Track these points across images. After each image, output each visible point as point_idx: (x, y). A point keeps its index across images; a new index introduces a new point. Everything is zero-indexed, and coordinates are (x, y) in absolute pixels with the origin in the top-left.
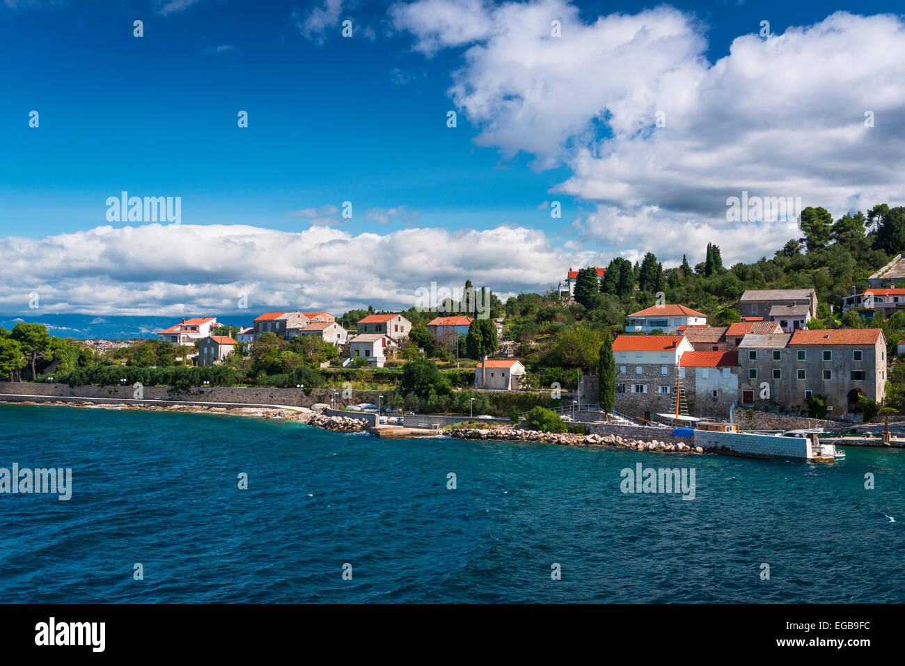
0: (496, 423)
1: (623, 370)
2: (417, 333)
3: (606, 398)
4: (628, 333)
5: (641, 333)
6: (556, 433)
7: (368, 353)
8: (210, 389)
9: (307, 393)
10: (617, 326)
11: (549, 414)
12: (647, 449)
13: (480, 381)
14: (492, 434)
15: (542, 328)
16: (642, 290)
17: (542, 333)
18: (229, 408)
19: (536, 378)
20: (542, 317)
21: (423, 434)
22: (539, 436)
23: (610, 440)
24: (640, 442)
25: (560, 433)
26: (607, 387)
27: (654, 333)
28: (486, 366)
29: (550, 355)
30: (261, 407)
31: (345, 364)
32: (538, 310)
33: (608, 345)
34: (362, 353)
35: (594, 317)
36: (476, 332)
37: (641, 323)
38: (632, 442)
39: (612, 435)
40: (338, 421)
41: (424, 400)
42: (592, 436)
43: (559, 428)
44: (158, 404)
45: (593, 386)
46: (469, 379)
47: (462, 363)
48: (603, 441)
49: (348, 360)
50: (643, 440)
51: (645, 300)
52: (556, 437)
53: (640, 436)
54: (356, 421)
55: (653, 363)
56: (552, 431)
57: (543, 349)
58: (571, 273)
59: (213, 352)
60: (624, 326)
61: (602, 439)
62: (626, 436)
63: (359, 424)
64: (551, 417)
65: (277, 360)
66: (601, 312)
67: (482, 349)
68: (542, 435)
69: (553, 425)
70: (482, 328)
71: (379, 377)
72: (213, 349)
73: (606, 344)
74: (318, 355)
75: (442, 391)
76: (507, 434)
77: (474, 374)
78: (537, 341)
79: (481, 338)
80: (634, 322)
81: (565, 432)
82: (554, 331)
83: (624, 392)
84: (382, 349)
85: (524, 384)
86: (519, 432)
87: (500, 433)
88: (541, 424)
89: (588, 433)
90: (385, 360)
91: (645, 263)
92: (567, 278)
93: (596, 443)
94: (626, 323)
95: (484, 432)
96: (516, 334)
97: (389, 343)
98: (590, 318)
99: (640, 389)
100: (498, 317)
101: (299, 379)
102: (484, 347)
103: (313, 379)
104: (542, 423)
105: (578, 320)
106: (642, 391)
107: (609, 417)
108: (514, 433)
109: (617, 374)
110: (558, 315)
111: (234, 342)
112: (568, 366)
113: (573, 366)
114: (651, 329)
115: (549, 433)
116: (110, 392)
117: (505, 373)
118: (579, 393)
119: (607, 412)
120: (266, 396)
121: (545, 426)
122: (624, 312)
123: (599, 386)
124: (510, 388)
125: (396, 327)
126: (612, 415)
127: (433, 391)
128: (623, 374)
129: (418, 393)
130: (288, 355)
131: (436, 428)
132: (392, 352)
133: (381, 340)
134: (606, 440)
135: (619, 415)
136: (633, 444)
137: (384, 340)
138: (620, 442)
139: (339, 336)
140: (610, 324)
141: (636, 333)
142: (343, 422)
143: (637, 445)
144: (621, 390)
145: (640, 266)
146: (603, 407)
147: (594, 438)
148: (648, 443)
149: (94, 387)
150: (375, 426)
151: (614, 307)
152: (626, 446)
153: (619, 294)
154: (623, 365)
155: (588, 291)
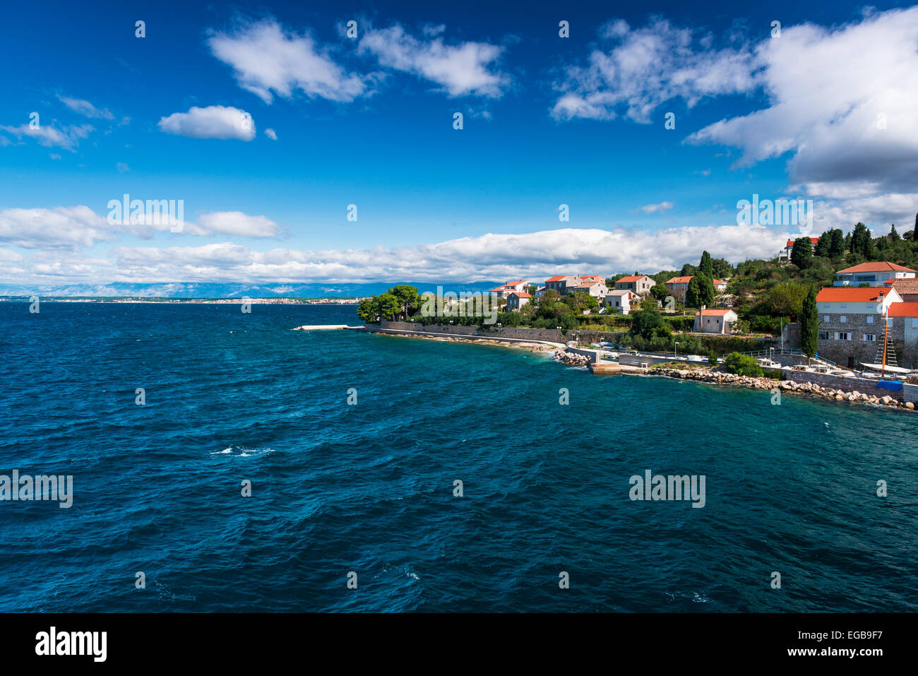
0: (697, 365)
1: (827, 319)
2: (656, 289)
3: (807, 344)
4: (836, 287)
5: (849, 286)
6: (752, 377)
7: (618, 304)
8: (502, 329)
9: (564, 333)
10: (826, 281)
11: (745, 358)
12: (846, 400)
13: (698, 326)
14: (691, 374)
15: (760, 284)
16: (852, 253)
17: (759, 288)
18: (512, 342)
19: (747, 324)
20: (760, 276)
21: (631, 372)
22: (734, 379)
23: (806, 388)
24: (839, 392)
25: (756, 377)
26: (808, 334)
27: (861, 286)
28: (702, 314)
29: (760, 306)
30: (532, 342)
31: (600, 312)
32: (757, 271)
33: (811, 297)
34: (614, 304)
35: (807, 275)
36: (694, 287)
37: (849, 278)
38: (830, 391)
39: (809, 383)
40: (570, 357)
41: (647, 341)
42: (788, 382)
43: (755, 372)
44: (470, 338)
45: (797, 332)
46: (690, 324)
47: (688, 311)
48: (799, 388)
49: (603, 309)
50: (843, 390)
51: (855, 260)
52: (751, 381)
53: (839, 385)
54: (582, 358)
55: (857, 313)
56: (747, 375)
57: (757, 300)
58: (789, 242)
59: (515, 303)
60: (833, 281)
61: (798, 386)
62: (824, 384)
63: (584, 360)
64: (748, 362)
65: (551, 308)
66: (813, 270)
67: (699, 301)
68: (738, 378)
69: (749, 370)
70: (699, 284)
71: (621, 322)
72: (515, 301)
73: (809, 296)
74: (581, 305)
75: (662, 334)
76: (704, 375)
77: (694, 320)
78: (754, 294)
79: (698, 292)
80: (842, 278)
81: (761, 376)
82: (769, 286)
83: (827, 338)
84: (629, 301)
85: (735, 329)
86: (716, 375)
87: (698, 374)
88: (737, 369)
89: (784, 379)
90: (629, 309)
91: (855, 232)
92: (786, 246)
93: (791, 389)
94: (835, 279)
95: (684, 372)
96: (736, 290)
97: (634, 296)
98: (802, 276)
99: (843, 336)
100: (726, 277)
101: (559, 322)
102: (701, 299)
103: (569, 322)
104: (738, 367)
105: (792, 277)
106: (846, 338)
107: (811, 360)
108: (710, 375)
109: (820, 323)
110: (773, 274)
111: (530, 296)
112: (776, 314)
113: (781, 315)
114: (859, 283)
115: (744, 376)
116: (444, 329)
117: (719, 320)
118: (783, 338)
119: (809, 356)
120: (536, 335)
121: (741, 371)
122: (833, 270)
123: (802, 333)
124: (723, 332)
125: (644, 285)
126: (815, 359)
127: (655, 333)
128: (827, 323)
129: (644, 336)
130: (560, 305)
131: (644, 366)
132: (636, 303)
133: (627, 295)
134: (802, 388)
135: (821, 359)
136: (831, 393)
137: (630, 294)
138: (817, 390)
139: (602, 292)
140: (820, 280)
141: (844, 287)
142: (573, 358)
143: (835, 395)
144: (824, 336)
145: (852, 235)
146: (805, 352)
147: (789, 384)
148: (848, 394)
149: (435, 326)
150: (595, 362)
151: (825, 266)
152: (823, 395)
153: (830, 257)
154: (827, 314)
155: (802, 255)
